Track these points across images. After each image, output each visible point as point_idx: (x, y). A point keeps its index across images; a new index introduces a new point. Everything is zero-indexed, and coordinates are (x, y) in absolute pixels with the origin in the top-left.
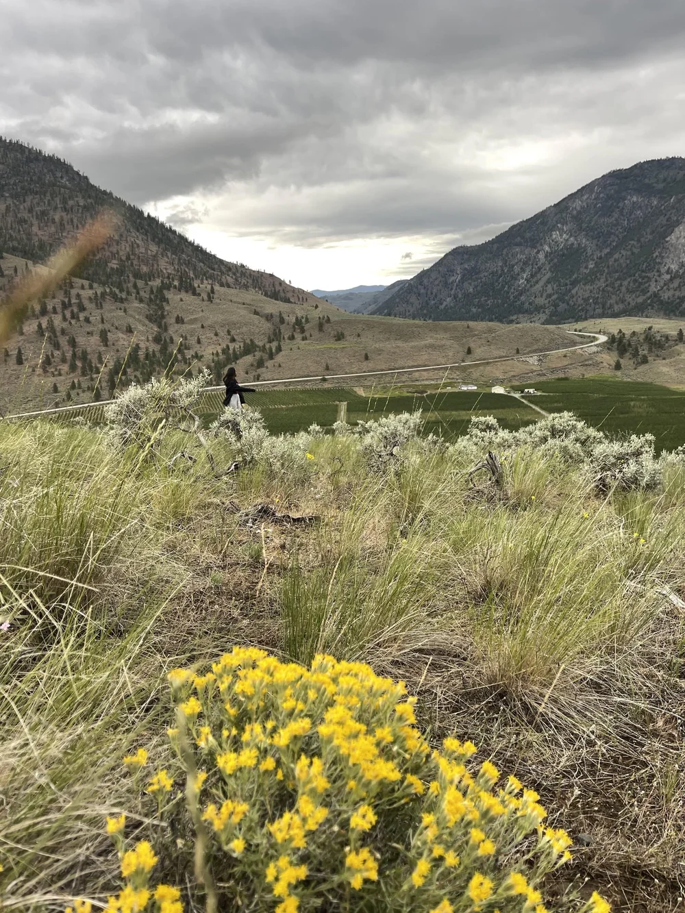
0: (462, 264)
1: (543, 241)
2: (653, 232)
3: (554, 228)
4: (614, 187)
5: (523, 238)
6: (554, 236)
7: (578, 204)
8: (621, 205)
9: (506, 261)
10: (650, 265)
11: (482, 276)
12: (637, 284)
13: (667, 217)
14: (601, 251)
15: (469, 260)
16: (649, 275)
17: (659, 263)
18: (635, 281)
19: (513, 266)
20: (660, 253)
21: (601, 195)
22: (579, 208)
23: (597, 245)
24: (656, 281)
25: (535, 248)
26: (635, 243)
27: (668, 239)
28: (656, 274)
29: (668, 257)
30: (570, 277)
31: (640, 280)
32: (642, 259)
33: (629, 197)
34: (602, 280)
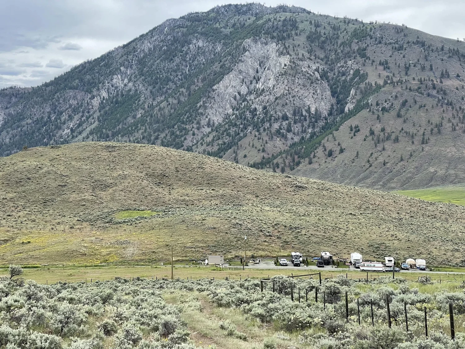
0: (7, 108)
1: (100, 85)
2: (204, 80)
3: (116, 71)
4: (182, 29)
5: (81, 80)
6: (115, 81)
7: (147, 46)
8: (185, 49)
9: (56, 106)
10: (191, 116)
11: (24, 123)
12: (173, 136)
13: (222, 63)
14: (154, 99)
15: (16, 104)
16: (187, 127)
17: (202, 114)
18: (173, 133)
19: (61, 113)
20: (204, 102)
21: (169, 37)
22: (146, 51)
23: (151, 92)
24: (194, 134)
25: (91, 92)
26: (184, 91)
27: (215, 87)
28: (195, 126)
29: (212, 108)
30: (114, 128)
31: (178, 133)
32: (186, 108)
33: (195, 41)
34: (140, 132)
